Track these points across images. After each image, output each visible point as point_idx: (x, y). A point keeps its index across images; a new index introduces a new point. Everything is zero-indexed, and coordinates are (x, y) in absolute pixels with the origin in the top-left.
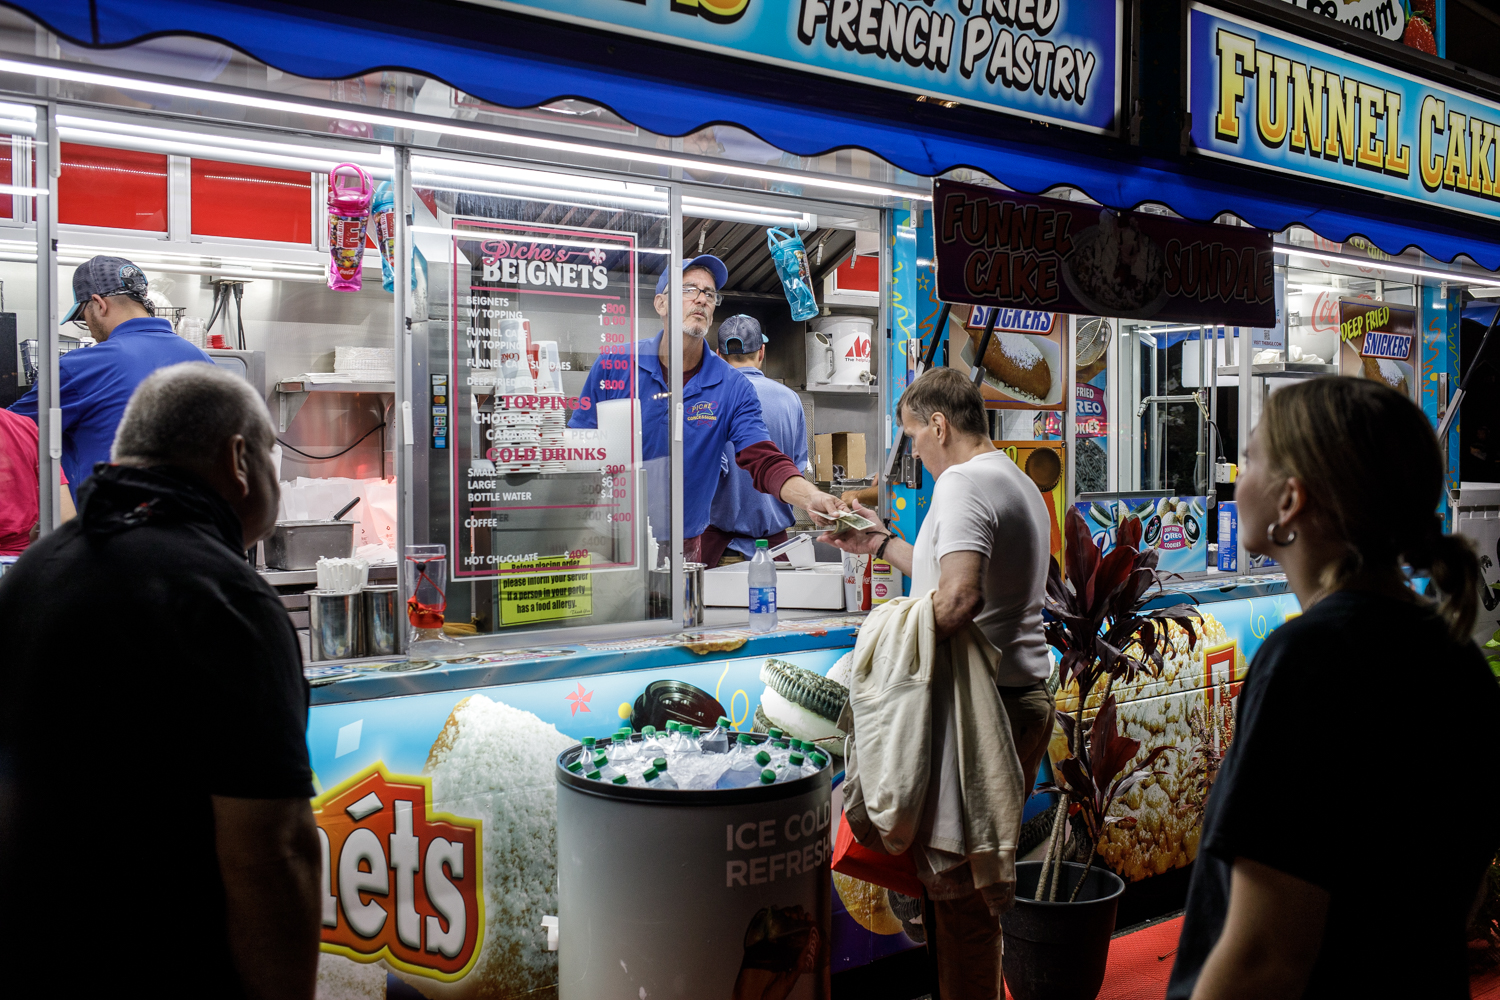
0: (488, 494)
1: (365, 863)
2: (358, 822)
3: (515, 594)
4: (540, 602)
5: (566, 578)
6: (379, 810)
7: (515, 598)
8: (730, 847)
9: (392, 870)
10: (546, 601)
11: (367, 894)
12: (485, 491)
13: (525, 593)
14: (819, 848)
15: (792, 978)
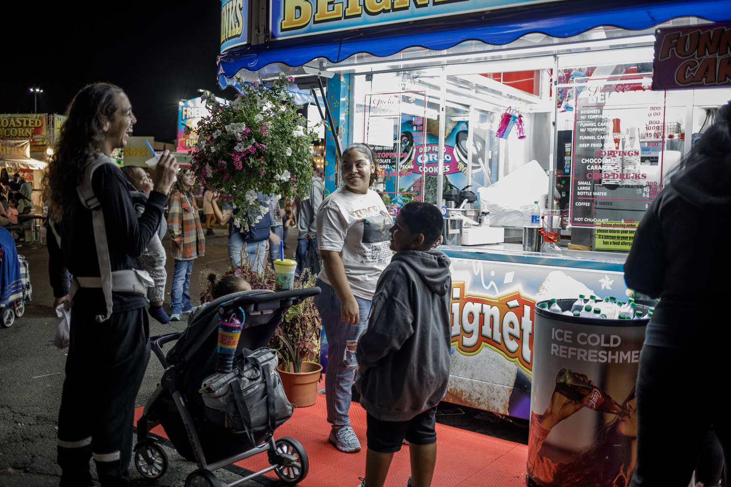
0: (586, 192)
1: (512, 324)
2: (511, 309)
3: (603, 236)
4: (614, 241)
5: (628, 232)
6: (518, 307)
7: (602, 238)
8: (553, 338)
9: (522, 330)
10: (618, 241)
11: (512, 336)
12: (585, 191)
13: (607, 236)
14: (603, 354)
15: (578, 406)
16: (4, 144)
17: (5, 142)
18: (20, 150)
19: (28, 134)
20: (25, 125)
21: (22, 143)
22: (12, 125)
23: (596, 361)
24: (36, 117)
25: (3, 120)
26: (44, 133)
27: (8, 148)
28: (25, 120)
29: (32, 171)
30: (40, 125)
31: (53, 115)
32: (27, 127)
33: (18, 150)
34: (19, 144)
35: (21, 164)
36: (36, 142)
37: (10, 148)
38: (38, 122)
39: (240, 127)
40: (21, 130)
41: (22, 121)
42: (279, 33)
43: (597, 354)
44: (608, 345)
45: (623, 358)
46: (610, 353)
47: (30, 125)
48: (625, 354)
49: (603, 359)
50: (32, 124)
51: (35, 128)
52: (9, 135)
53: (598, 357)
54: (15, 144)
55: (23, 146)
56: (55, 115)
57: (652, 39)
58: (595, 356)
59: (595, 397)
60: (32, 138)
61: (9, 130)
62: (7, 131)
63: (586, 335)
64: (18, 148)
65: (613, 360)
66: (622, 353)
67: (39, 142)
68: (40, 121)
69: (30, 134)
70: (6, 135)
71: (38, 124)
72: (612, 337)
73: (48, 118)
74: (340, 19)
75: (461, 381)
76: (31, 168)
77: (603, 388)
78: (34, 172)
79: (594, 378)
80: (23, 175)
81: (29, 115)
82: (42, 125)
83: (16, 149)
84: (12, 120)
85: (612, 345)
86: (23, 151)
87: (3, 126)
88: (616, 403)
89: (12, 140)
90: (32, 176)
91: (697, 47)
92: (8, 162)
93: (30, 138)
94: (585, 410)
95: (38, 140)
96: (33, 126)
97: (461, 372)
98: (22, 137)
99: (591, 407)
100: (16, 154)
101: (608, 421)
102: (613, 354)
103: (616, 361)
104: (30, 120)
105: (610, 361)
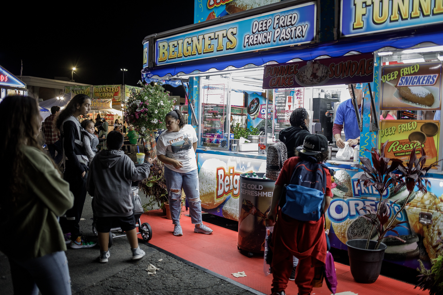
14: (256, 193)
15: (248, 213)
16: (99, 101)
17: (99, 100)
18: (107, 104)
19: (111, 95)
20: (110, 91)
21: (108, 100)
22: (104, 91)
23: (253, 195)
24: (116, 87)
25: (100, 88)
26: (120, 95)
27: (101, 103)
28: (110, 88)
29: (113, 115)
30: (118, 91)
31: (124, 85)
32: (111, 92)
33: (106, 104)
34: (106, 101)
35: (107, 112)
36: (116, 100)
37: (102, 104)
38: (117, 89)
39: (139, 102)
40: (108, 94)
41: (109, 89)
42: (158, 63)
43: (254, 193)
44: (258, 189)
45: (264, 195)
46: (259, 192)
47: (113, 91)
48: (265, 193)
49: (256, 195)
50: (114, 90)
51: (115, 92)
52: (102, 96)
53: (254, 194)
54: (105, 101)
55: (109, 102)
56: (125, 85)
57: (263, 68)
58: (253, 193)
59: (254, 210)
60: (113, 97)
61: (102, 93)
62: (101, 94)
63: (250, 185)
64: (106, 103)
65: (260, 195)
66: (263, 193)
67: (117, 100)
68: (118, 89)
69: (113, 95)
70: (101, 96)
71: (117, 90)
72: (259, 186)
73: (122, 87)
74: (176, 58)
75: (233, 210)
76: (112, 114)
77: (256, 206)
78: (114, 116)
79: (253, 202)
80: (109, 118)
81: (112, 86)
82: (119, 91)
83: (105, 104)
84: (104, 88)
85: (259, 189)
86: (108, 105)
87: (100, 91)
88: (262, 213)
89: (104, 99)
90: (113, 118)
91: (276, 73)
92: (101, 111)
93: (112, 98)
94: (250, 215)
95: (116, 99)
96: (114, 91)
97: (233, 206)
98: (108, 97)
99: (252, 214)
100: (105, 106)
101: (259, 220)
102: (260, 193)
103: (261, 196)
104: (113, 88)
105: (259, 196)
